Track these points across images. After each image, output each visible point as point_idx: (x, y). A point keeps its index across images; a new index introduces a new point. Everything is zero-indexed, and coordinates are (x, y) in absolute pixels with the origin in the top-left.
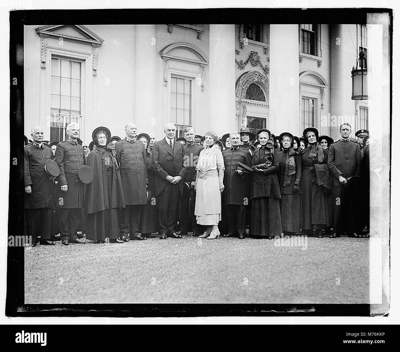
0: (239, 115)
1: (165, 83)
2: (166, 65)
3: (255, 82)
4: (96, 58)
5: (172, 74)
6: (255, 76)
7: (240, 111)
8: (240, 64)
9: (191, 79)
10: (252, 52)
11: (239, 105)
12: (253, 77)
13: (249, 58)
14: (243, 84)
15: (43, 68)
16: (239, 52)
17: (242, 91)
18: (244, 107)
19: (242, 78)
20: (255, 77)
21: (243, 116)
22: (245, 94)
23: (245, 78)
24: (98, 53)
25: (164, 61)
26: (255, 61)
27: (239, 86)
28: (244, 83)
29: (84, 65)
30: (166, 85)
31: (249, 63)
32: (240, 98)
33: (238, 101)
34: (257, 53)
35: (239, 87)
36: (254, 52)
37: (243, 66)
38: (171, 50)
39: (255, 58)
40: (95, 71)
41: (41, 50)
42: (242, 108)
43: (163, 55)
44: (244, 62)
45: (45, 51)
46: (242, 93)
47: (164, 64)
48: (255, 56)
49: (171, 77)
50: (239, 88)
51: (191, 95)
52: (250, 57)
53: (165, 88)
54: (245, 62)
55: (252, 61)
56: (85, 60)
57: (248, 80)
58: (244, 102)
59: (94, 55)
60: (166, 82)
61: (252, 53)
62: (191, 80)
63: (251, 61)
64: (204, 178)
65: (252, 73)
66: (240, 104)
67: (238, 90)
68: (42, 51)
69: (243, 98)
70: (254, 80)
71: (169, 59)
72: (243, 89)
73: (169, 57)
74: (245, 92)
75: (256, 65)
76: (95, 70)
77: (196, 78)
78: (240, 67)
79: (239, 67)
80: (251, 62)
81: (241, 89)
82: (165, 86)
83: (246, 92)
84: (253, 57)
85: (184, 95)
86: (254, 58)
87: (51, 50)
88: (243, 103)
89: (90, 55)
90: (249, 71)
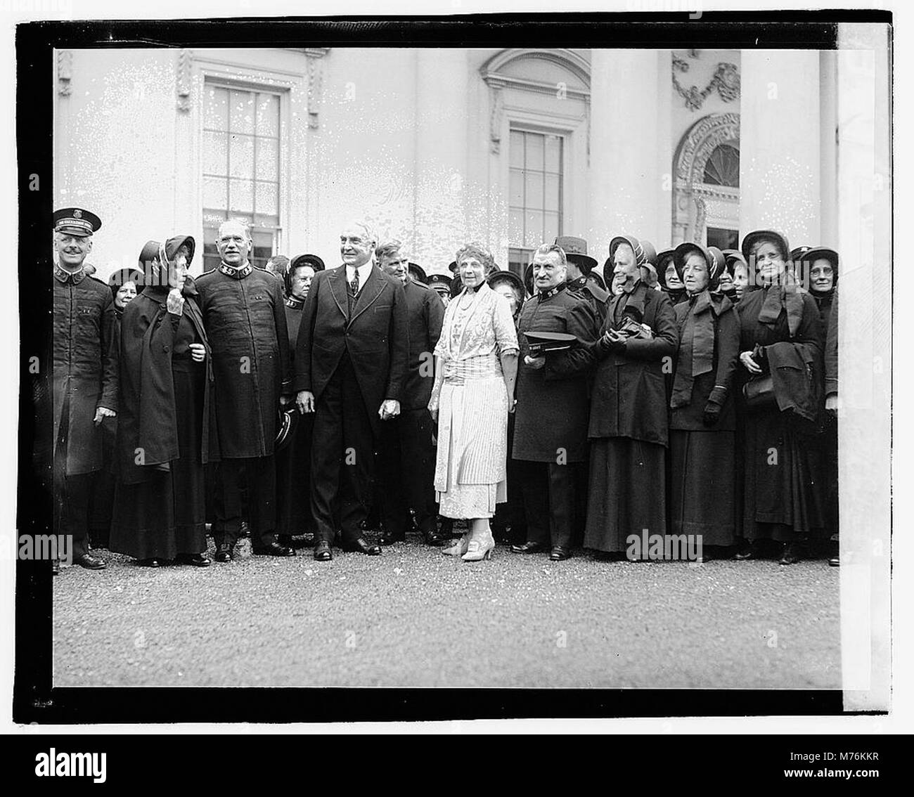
0: (687, 224)
1: (493, 145)
2: (495, 100)
3: (729, 141)
4: (316, 84)
5: (512, 124)
6: (729, 125)
7: (689, 214)
8: (690, 97)
9: (562, 136)
10: (720, 64)
11: (686, 200)
12: (723, 129)
13: (714, 81)
14: (698, 146)
15: (184, 111)
16: (686, 64)
17: (694, 163)
18: (700, 205)
19: (694, 130)
20: (729, 128)
21: (696, 226)
22: (702, 170)
23: (702, 130)
24: (321, 73)
25: (492, 91)
26: (729, 87)
27: (686, 151)
28: (701, 142)
29: (286, 103)
30: (497, 151)
31: (715, 92)
32: (689, 181)
33: (683, 190)
34: (734, 67)
35: (687, 154)
36: (727, 65)
37: (697, 102)
38: (509, 62)
39: (729, 80)
40: (314, 117)
41: (178, 65)
42: (695, 206)
43: (490, 76)
44: (700, 90)
45: (188, 67)
46: (694, 167)
47: (492, 95)
48: (728, 75)
49: (511, 130)
50: (688, 156)
51: (562, 175)
52: (716, 77)
53: (493, 157)
54: (704, 90)
55: (721, 89)
56: (289, 90)
57: (710, 136)
58: (699, 191)
59: (312, 78)
60: (496, 143)
61: (723, 67)
62: (562, 138)
63: (718, 87)
64: (457, 381)
65: (721, 119)
66: (688, 197)
67: (685, 160)
68: (181, 68)
69: (698, 181)
70: (726, 134)
71: (503, 84)
72: (696, 158)
73: (503, 80)
74: (702, 167)
75: (732, 97)
76: (314, 115)
77: (574, 133)
78: (689, 103)
79: (687, 103)
80: (720, 91)
81: (693, 160)
82: (494, 152)
83: (704, 166)
84: (725, 77)
85: (544, 176)
86: (727, 82)
87: (202, 65)
88: (695, 194)
89: (302, 77)
90: (713, 114)
